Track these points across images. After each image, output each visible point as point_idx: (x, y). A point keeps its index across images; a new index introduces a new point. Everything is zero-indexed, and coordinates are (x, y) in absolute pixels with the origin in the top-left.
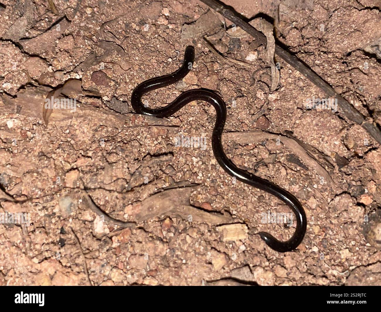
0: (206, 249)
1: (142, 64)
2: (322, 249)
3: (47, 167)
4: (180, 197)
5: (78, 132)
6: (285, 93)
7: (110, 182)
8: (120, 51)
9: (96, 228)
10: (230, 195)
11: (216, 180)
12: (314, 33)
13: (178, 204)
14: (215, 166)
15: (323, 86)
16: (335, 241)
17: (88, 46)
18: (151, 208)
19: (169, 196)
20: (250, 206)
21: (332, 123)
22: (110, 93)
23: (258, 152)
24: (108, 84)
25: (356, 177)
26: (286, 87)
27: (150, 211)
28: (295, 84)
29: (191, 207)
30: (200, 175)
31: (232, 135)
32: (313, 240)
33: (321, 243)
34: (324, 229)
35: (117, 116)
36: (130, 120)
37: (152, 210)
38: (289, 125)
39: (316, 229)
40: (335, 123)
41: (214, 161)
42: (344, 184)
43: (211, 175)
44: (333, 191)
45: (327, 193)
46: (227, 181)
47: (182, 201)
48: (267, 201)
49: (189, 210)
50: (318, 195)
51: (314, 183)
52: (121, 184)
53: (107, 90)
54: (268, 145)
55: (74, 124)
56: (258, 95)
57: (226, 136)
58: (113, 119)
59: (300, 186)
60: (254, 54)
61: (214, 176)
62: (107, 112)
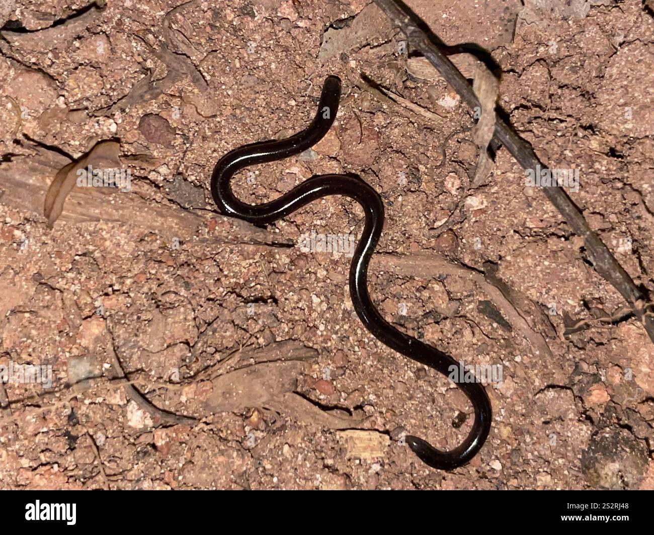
0: (314, 469)
1: (238, 107)
2: (508, 465)
3: (47, 307)
4: (280, 377)
5: (108, 243)
6: (497, 198)
7: (160, 348)
8: (198, 80)
9: (130, 420)
10: (369, 363)
11: (348, 338)
12: (574, 77)
13: (276, 392)
14: (349, 313)
15: (568, 214)
16: (532, 454)
17: (136, 55)
18: (227, 394)
19: (262, 376)
20: (400, 389)
21: (570, 272)
22: (172, 160)
23: (430, 298)
24: (170, 144)
25: (591, 357)
26: (501, 186)
27: (226, 398)
28: (519, 184)
29: (298, 397)
30: (322, 327)
31: (388, 262)
32: (497, 449)
33: (509, 456)
34: (518, 432)
35: (181, 219)
36: (206, 226)
37: (230, 397)
38: (493, 251)
39: (506, 432)
40: (576, 273)
41: (348, 304)
42: (568, 360)
43: (340, 327)
44: (546, 367)
45: (536, 371)
46: (366, 340)
47: (283, 385)
48: (432, 379)
49: (294, 399)
50: (520, 373)
51: (518, 352)
52: (179, 354)
53: (168, 154)
54: (450, 284)
55: (101, 229)
56: (448, 184)
57: (377, 261)
58: (174, 225)
59: (492, 358)
60: (454, 99)
61: (346, 330)
62: (164, 211)
